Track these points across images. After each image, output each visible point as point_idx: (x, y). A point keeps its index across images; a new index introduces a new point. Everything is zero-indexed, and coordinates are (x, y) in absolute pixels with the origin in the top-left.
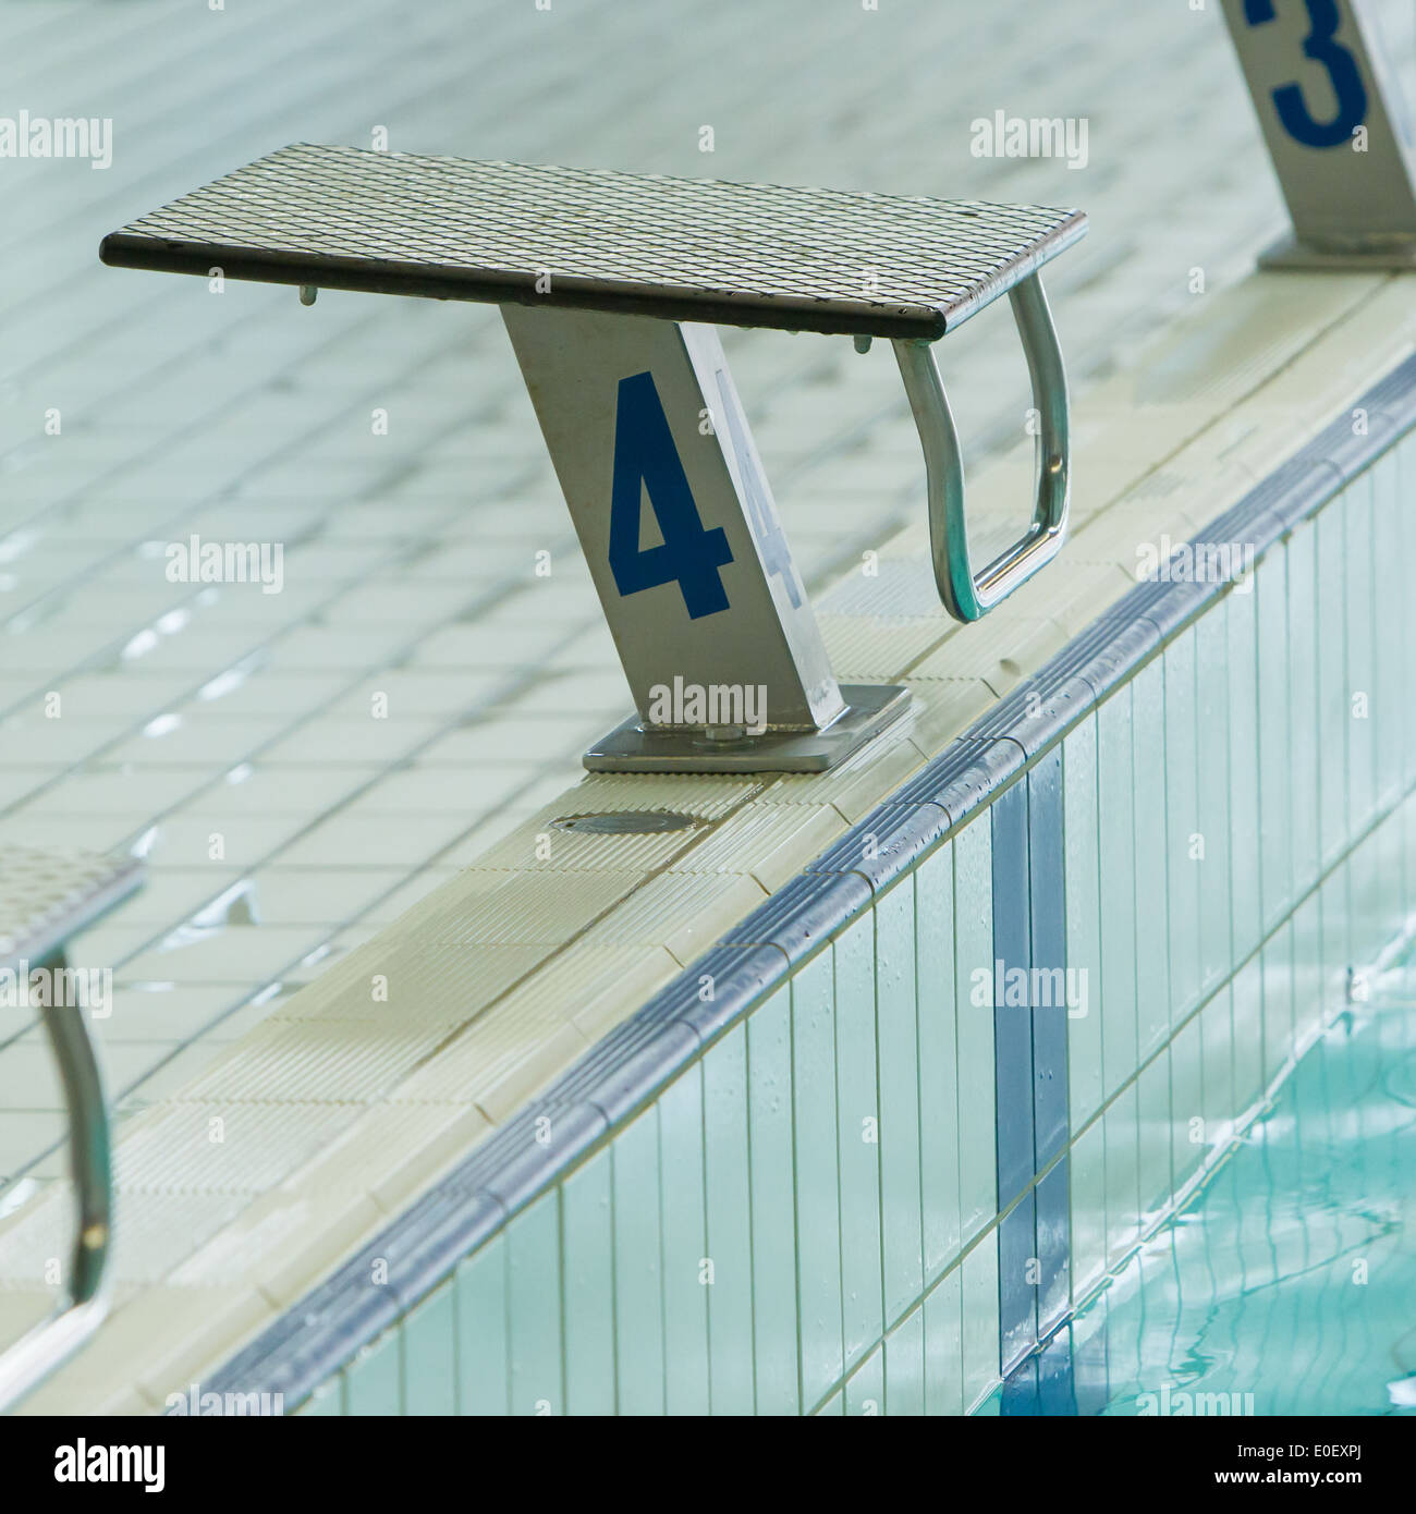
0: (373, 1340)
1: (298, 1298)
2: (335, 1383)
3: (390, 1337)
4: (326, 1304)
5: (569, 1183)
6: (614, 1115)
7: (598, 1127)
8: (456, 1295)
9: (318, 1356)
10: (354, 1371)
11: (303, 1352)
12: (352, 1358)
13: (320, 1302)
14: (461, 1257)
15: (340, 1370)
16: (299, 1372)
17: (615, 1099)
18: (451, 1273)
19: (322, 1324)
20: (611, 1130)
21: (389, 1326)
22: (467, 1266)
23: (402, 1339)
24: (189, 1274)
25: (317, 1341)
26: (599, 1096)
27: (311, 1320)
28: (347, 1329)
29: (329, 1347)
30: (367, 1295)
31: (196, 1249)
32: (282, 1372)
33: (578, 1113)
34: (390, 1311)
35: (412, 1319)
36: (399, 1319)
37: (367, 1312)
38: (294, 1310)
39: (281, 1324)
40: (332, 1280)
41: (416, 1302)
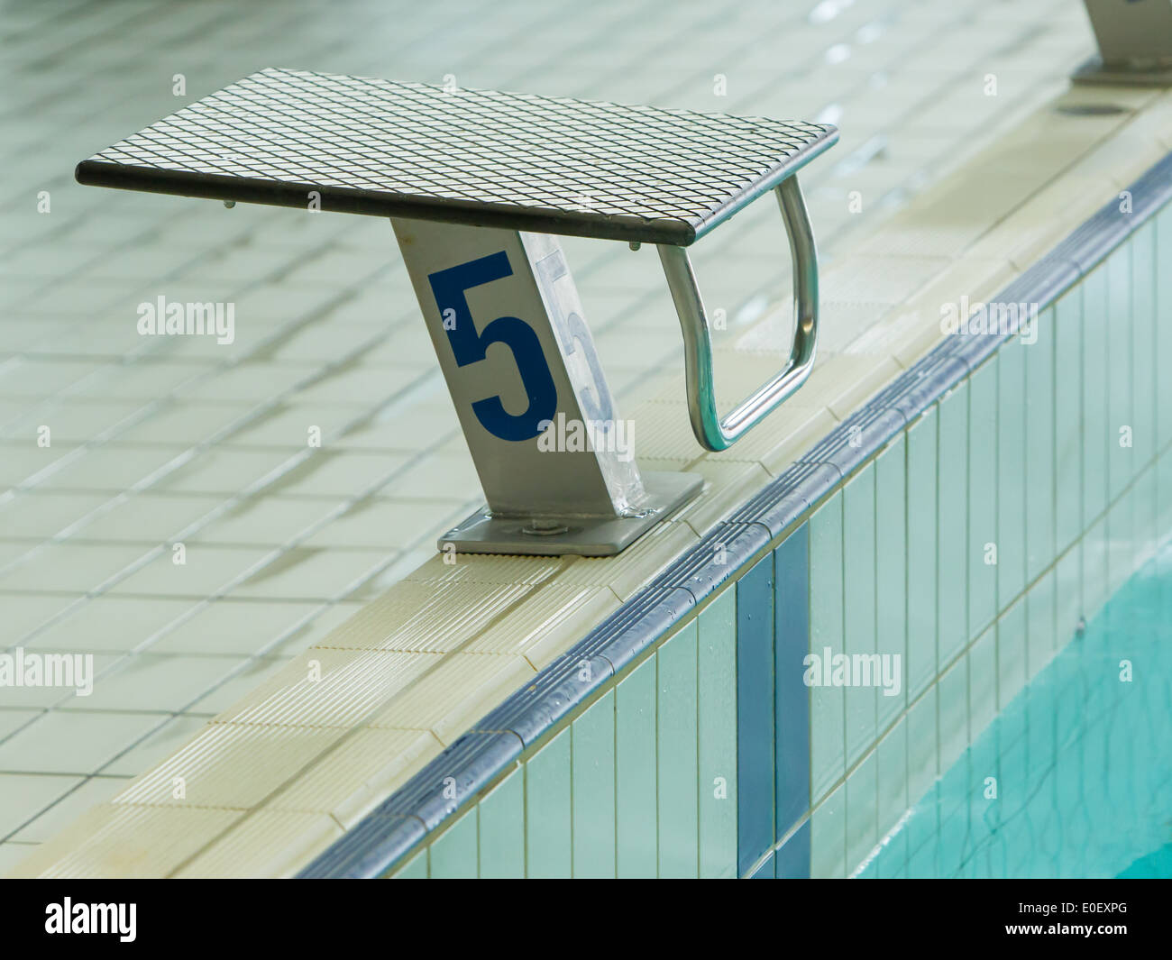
0: (953, 387)
1: (913, 364)
2: (933, 408)
3: (963, 384)
4: (929, 366)
5: (1060, 304)
6: (1084, 267)
7: (1074, 275)
8: (998, 364)
9: (924, 394)
10: (942, 402)
11: (916, 392)
12: (942, 395)
13: (925, 365)
14: (1001, 343)
15: (936, 402)
16: (914, 403)
17: (1084, 259)
18: (995, 351)
19: (927, 377)
20: (1082, 276)
21: (962, 379)
22: (1004, 347)
23: (969, 386)
24: (855, 349)
25: (923, 386)
26: (1076, 257)
27: (921, 374)
28: (940, 380)
29: (930, 390)
30: (952, 361)
31: (860, 335)
32: (905, 402)
33: (1064, 267)
34: (963, 371)
35: (973, 376)
36: (968, 375)
37: (950, 371)
38: (912, 369)
39: (904, 376)
40: (932, 354)
41: (976, 367)
